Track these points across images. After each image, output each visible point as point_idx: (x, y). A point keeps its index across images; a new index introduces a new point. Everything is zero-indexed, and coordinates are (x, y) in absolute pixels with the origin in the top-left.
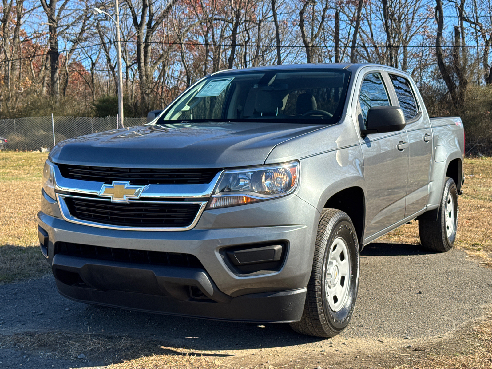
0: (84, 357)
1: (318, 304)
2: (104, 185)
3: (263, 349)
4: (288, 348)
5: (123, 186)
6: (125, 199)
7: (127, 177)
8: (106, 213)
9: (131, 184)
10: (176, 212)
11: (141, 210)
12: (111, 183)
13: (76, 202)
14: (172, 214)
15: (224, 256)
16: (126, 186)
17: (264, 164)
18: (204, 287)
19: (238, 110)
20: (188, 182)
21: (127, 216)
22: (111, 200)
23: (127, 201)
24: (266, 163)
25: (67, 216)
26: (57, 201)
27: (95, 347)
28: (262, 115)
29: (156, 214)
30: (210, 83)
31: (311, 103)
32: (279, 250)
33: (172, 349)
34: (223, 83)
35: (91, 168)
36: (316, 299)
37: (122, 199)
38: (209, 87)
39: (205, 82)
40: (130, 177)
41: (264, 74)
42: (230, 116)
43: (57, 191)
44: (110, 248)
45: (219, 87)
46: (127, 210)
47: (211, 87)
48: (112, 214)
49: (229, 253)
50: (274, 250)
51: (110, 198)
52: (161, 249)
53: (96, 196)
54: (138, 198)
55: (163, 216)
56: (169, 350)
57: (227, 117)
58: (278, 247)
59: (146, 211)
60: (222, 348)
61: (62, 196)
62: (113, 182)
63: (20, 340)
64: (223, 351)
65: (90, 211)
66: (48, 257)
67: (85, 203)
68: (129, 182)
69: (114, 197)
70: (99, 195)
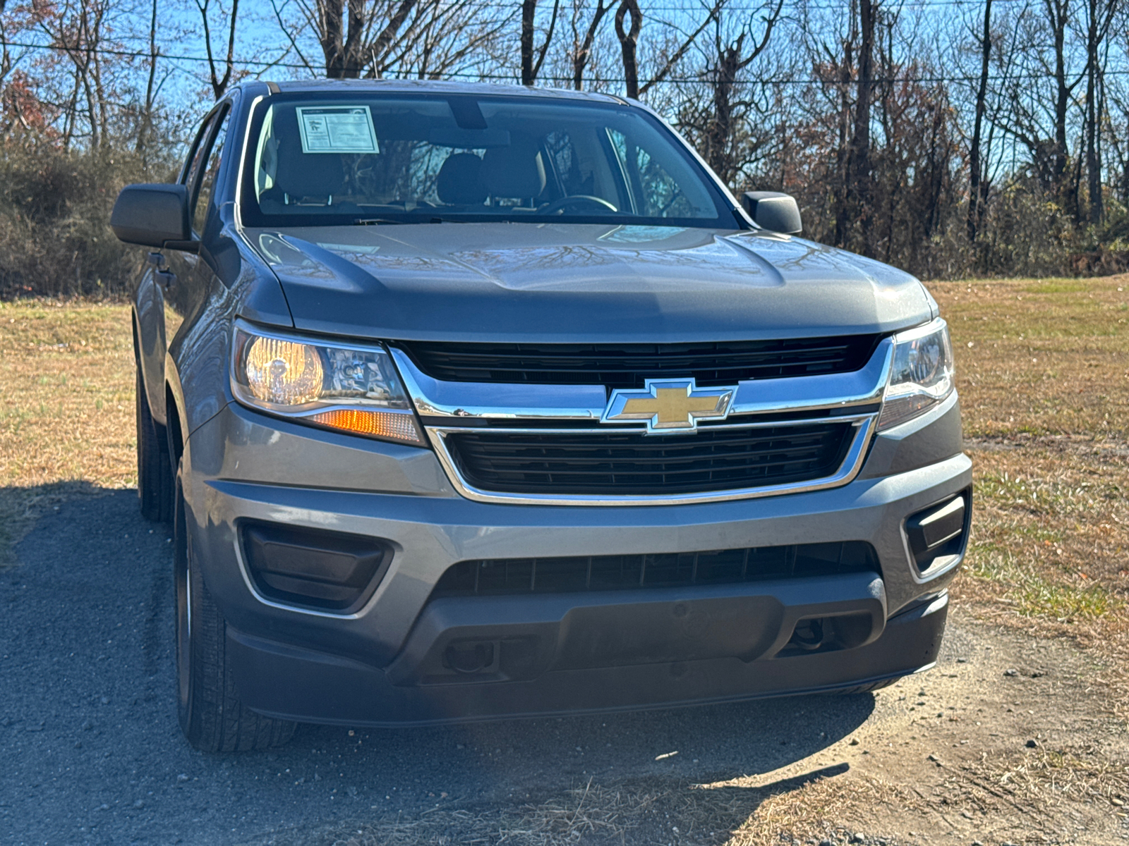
2: (619, 391)
6: (691, 425)
7: (657, 367)
8: (605, 466)
9: (698, 385)
11: (708, 450)
12: (642, 386)
13: (484, 445)
16: (689, 391)
17: (931, 319)
20: (808, 369)
21: (669, 467)
22: (649, 431)
23: (695, 429)
24: (933, 317)
26: (430, 447)
34: (349, 118)
37: (684, 423)
38: (314, 127)
40: (693, 365)
43: (423, 420)
45: (350, 130)
48: (618, 466)
50: (963, 509)
51: (644, 425)
53: (594, 423)
54: (724, 418)
55: (764, 459)
61: (448, 433)
62: (647, 382)
65: (539, 466)
66: (356, 616)
67: (523, 446)
68: (693, 380)
69: (655, 422)
70: (604, 421)
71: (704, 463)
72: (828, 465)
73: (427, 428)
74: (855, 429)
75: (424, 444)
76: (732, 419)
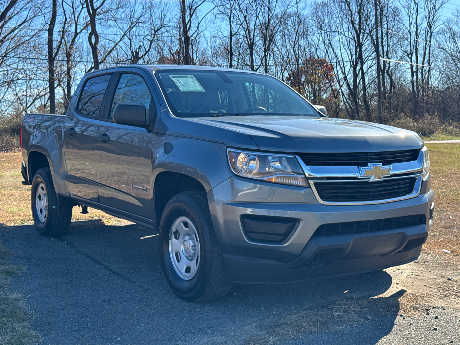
2: (362, 167)
9: (383, 165)
12: (368, 166)
16: (380, 167)
20: (402, 160)
22: (371, 180)
23: (383, 179)
26: (310, 187)
40: (381, 158)
43: (309, 179)
53: (356, 178)
54: (390, 175)
62: (369, 164)
65: (338, 193)
66: (286, 245)
67: (334, 186)
68: (381, 163)
69: (373, 177)
70: (359, 177)
71: (381, 191)
72: (410, 191)
73: (309, 181)
74: (416, 179)
75: (308, 186)
76: (392, 176)
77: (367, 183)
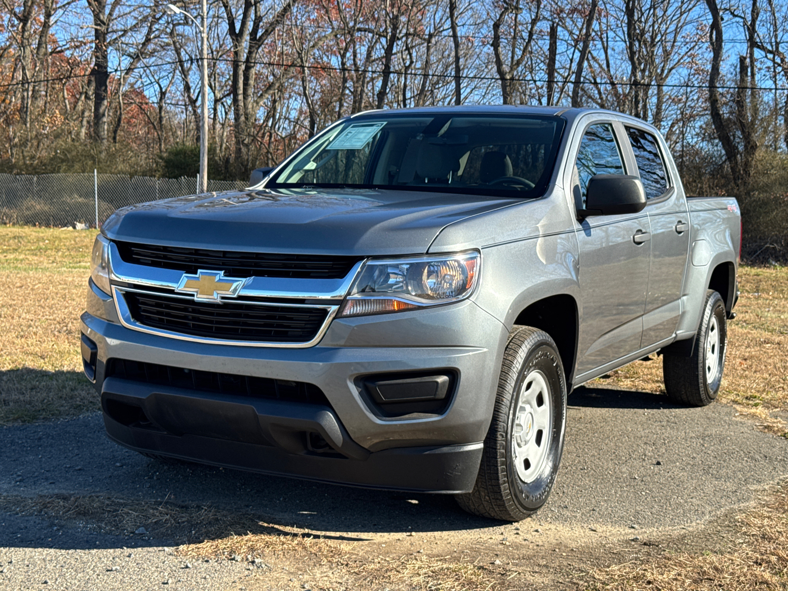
0: (145, 532)
1: (499, 468)
2: (184, 275)
3: (413, 533)
4: (452, 533)
5: (213, 277)
6: (215, 298)
7: (219, 265)
8: (185, 318)
9: (225, 276)
10: (291, 319)
11: (239, 315)
12: (196, 273)
13: (141, 299)
14: (285, 323)
15: (360, 390)
16: (217, 278)
17: (427, 253)
18: (330, 435)
19: (390, 172)
20: (311, 275)
21: (218, 322)
22: (195, 299)
23: (219, 301)
24: (430, 252)
25: (127, 320)
26: (112, 297)
27: (161, 518)
28: (426, 181)
29: (262, 322)
30: (349, 129)
31: (504, 166)
32: (444, 383)
33: (276, 526)
34: (369, 129)
35: (165, 249)
36: (497, 461)
38: (347, 135)
39: (341, 126)
40: (224, 264)
41: (432, 119)
42: (378, 180)
43: (112, 282)
44: (190, 370)
45: (362, 136)
46: (219, 315)
47: (350, 135)
48: (194, 319)
49: (369, 385)
50: (437, 383)
51: (193, 295)
52: (267, 374)
53: (172, 292)
54: (235, 296)
55: (271, 325)
56: (273, 528)
57: (372, 182)
58: (442, 379)
59: (247, 316)
60: (353, 529)
61: (121, 290)
62: (199, 271)
63: (49, 505)
64: (353, 533)
66: (94, 382)
68: (222, 272)
69: (199, 294)
70: (176, 291)
73: (112, 286)
74: (327, 312)
75: (111, 294)
76: (240, 298)
77: (193, 302)
